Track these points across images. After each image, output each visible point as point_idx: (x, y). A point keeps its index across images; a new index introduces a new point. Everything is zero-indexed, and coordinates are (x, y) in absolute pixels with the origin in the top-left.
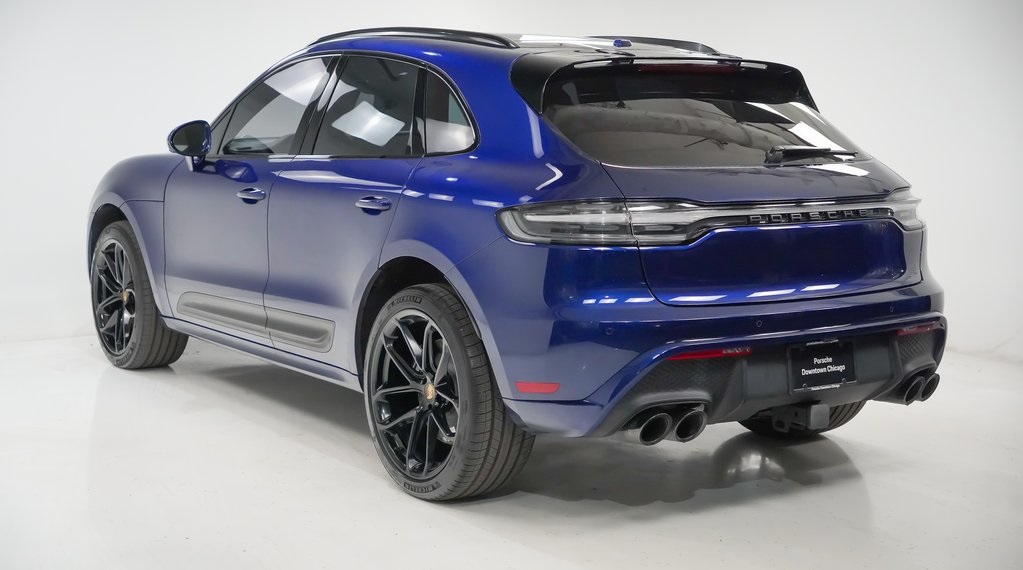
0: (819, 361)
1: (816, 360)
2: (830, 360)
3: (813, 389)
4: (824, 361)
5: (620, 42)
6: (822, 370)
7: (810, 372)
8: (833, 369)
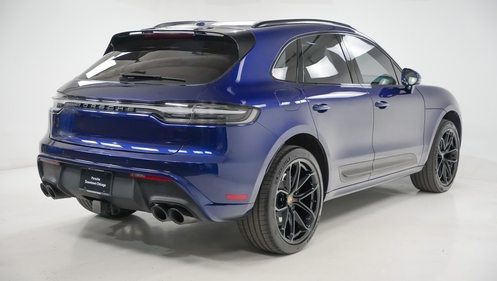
0: (94, 179)
1: (92, 178)
2: (99, 180)
3: (88, 191)
4: (96, 179)
5: (201, 24)
6: (94, 183)
7: (89, 182)
8: (100, 184)
